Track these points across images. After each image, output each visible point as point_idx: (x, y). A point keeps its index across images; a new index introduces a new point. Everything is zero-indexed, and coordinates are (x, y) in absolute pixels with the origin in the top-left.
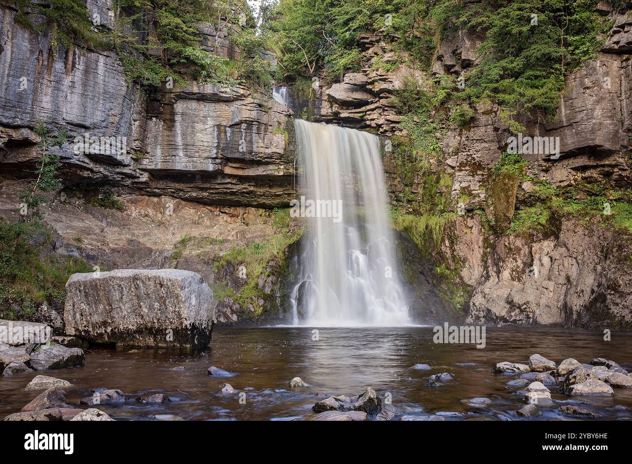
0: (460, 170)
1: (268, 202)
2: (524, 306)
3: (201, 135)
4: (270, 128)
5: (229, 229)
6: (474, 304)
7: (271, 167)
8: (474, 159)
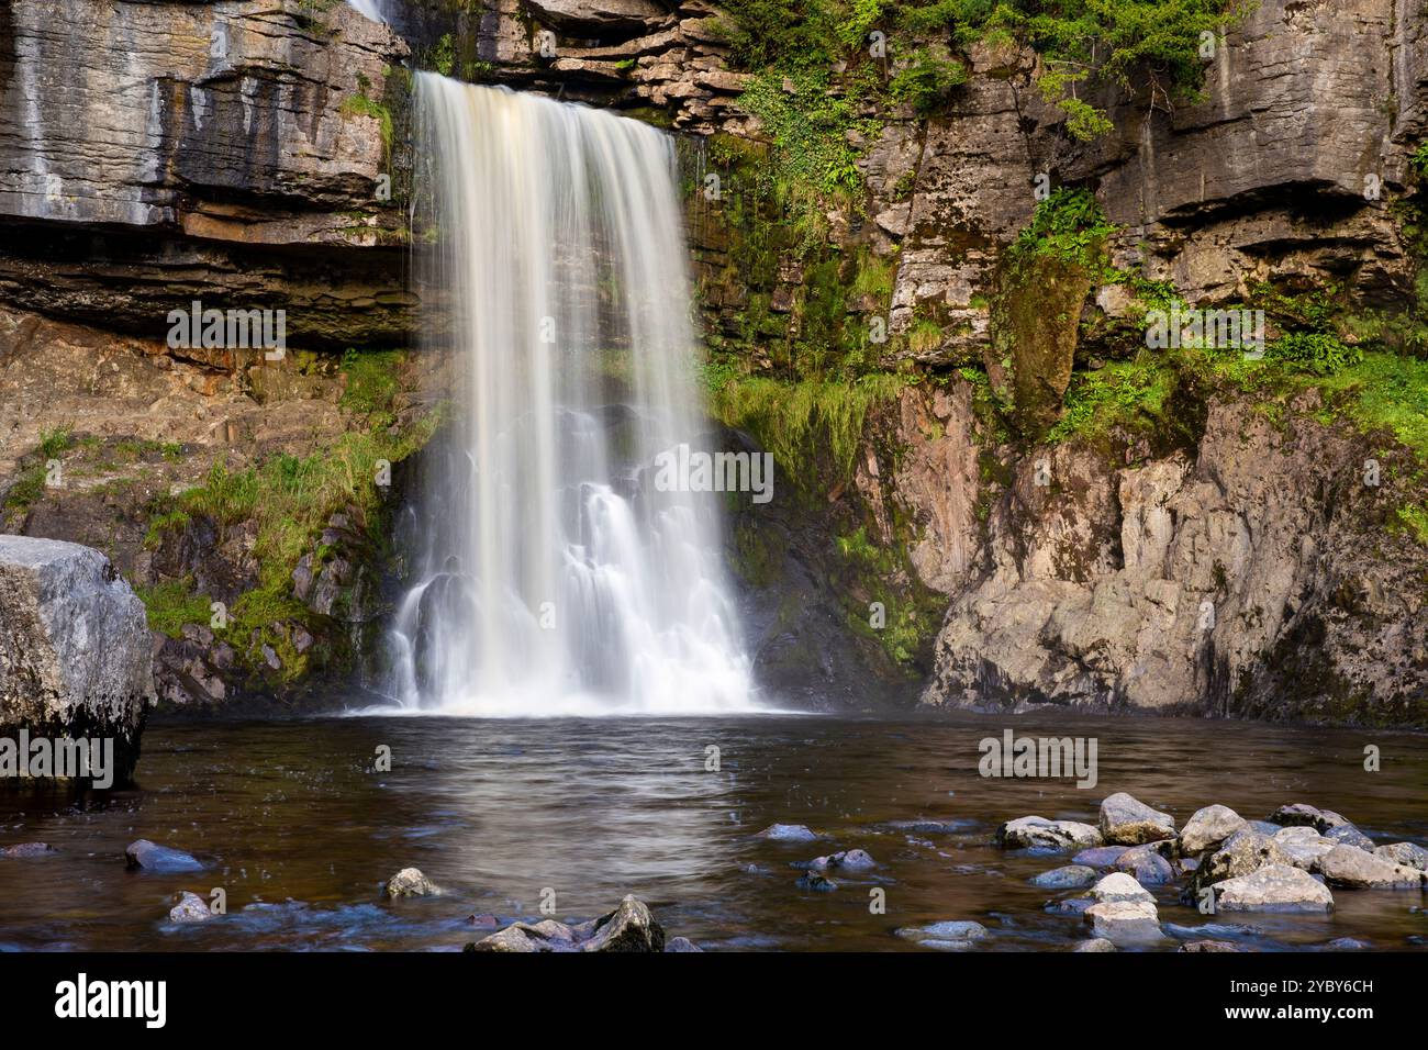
0: (918, 247)
1: (327, 330)
2: (1092, 655)
3: (106, 108)
4: (335, 94)
5: (200, 410)
6: (947, 648)
7: (339, 220)
8: (958, 212)
